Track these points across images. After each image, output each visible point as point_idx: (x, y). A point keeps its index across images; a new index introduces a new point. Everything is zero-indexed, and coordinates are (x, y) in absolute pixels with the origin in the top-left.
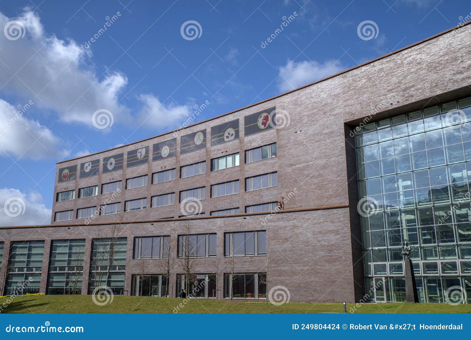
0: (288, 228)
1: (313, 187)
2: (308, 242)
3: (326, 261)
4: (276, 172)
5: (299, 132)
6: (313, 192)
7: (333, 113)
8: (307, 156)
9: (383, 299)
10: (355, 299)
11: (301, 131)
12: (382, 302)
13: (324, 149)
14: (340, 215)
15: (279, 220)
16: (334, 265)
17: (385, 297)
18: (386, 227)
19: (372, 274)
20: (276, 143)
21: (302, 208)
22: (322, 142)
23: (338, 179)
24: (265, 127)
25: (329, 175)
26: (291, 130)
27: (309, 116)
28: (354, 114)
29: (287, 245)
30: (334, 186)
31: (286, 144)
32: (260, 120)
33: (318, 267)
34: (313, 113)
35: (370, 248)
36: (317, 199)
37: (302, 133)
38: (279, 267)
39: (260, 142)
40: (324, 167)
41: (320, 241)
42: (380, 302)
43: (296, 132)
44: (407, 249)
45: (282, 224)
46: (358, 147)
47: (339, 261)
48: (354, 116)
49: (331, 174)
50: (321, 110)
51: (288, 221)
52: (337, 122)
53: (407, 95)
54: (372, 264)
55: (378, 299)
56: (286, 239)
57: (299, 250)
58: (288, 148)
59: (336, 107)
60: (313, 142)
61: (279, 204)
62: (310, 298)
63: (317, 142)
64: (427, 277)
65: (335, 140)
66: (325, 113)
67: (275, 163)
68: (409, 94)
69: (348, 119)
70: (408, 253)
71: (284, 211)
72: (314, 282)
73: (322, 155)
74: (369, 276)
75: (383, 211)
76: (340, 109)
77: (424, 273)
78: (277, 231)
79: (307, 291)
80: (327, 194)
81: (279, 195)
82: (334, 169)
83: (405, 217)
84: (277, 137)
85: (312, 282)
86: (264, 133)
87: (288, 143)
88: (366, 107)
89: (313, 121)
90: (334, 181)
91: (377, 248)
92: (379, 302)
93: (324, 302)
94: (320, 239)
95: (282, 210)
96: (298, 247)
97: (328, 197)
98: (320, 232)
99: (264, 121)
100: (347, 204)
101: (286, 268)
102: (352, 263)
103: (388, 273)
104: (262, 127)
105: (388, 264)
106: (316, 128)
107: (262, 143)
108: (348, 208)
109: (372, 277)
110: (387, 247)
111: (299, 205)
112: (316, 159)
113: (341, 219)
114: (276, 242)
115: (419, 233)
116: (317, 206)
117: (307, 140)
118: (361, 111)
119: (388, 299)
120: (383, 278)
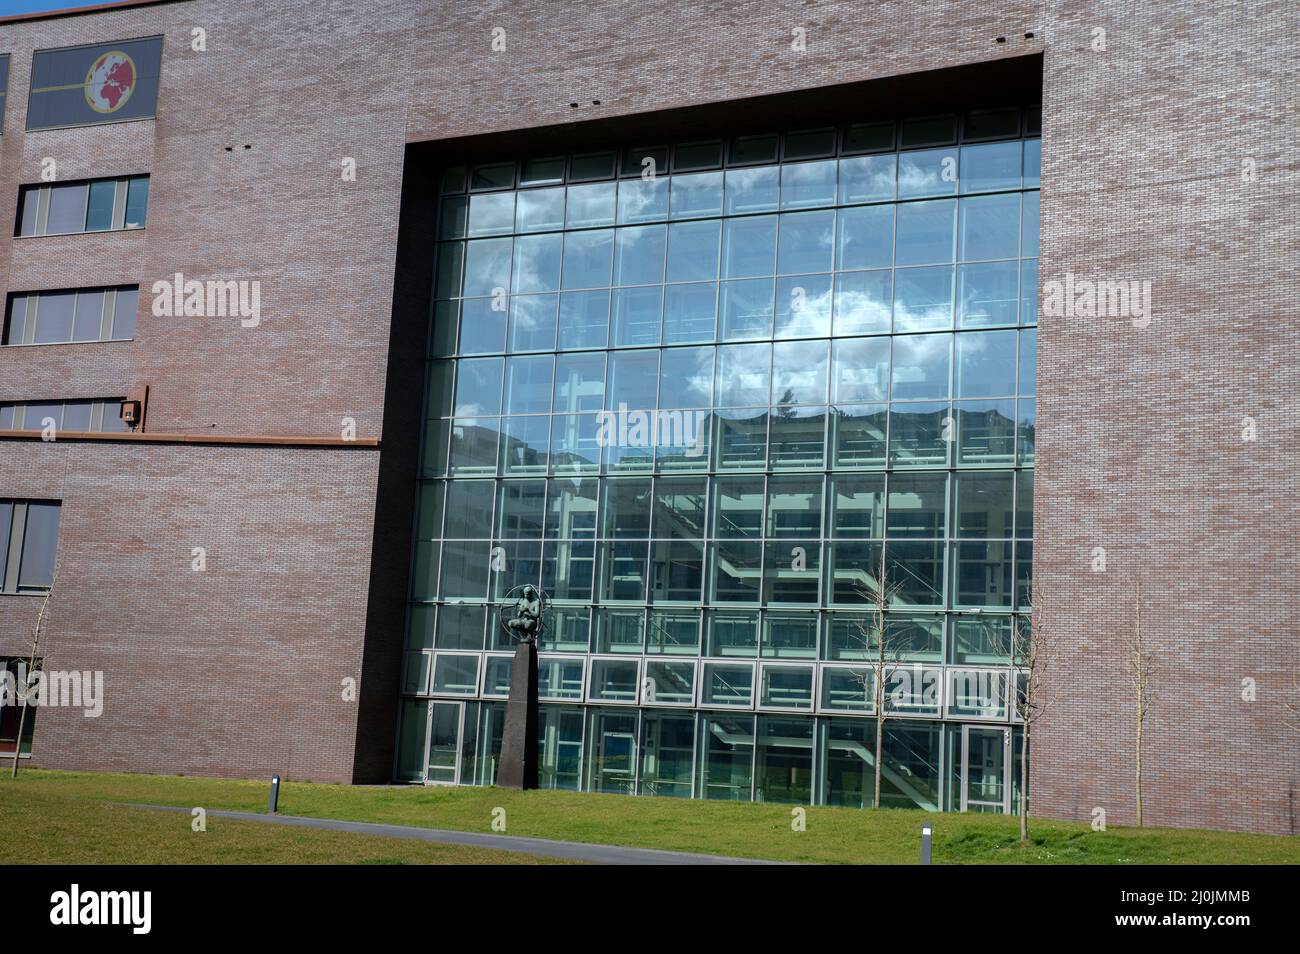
0: (149, 501)
1: (265, 360)
2: (218, 558)
3: (272, 632)
4: (135, 287)
5: (239, 149)
6: (263, 378)
7: (373, 101)
8: (258, 245)
9: (449, 775)
10: (355, 770)
11: (248, 147)
12: (445, 784)
13: (324, 228)
14: (345, 472)
15: (119, 467)
16: (298, 649)
17: (457, 768)
18: (496, 529)
19: (428, 688)
20: (147, 175)
21: (214, 435)
22: (321, 202)
23: (359, 343)
24: (112, 105)
25: (328, 325)
26: (212, 136)
27: (285, 97)
28: (447, 116)
29: (139, 565)
30: (338, 367)
31: (187, 186)
32: (96, 81)
33: (243, 653)
34: (300, 89)
35: (436, 600)
36: (274, 405)
37: (254, 156)
38: (95, 640)
39: (86, 164)
40: (312, 295)
41: (259, 560)
42: (439, 785)
43: (229, 149)
44: (527, 610)
45: (125, 482)
46: (446, 239)
47: (319, 637)
48: (445, 127)
49: (336, 322)
50: (331, 82)
51: (153, 474)
52: (383, 137)
53: (627, 84)
54: (432, 655)
55: (433, 774)
56: (135, 539)
57: (180, 585)
58: (192, 202)
59: (385, 82)
60: (288, 195)
61: (129, 408)
62: (197, 761)
63: (303, 196)
64: (599, 707)
65: (366, 202)
66: (344, 95)
67: (134, 252)
68: (635, 82)
69: (420, 133)
70: (527, 623)
71: (148, 435)
72: (217, 702)
73: (314, 248)
74: (419, 693)
75: (495, 475)
76: (400, 90)
77: (591, 696)
78: (107, 510)
79: (186, 735)
80: (310, 393)
81: (136, 377)
82: (350, 306)
83: (570, 505)
84: (157, 152)
85: (213, 702)
86: (107, 130)
87: (192, 184)
88: (489, 100)
89: (298, 117)
90: (342, 349)
91: (454, 601)
92: (435, 783)
93: (245, 776)
94: (263, 551)
95: (137, 434)
96: (178, 574)
97: (312, 406)
98: (267, 528)
99: (113, 84)
100: (376, 436)
101: (122, 648)
102: (363, 645)
103: (478, 690)
104: (102, 105)
105: (482, 656)
106: (303, 146)
107: (94, 166)
108: (377, 454)
109: (426, 700)
110: (491, 598)
111: (206, 420)
112: (290, 258)
113: (348, 490)
114: (95, 549)
115: (599, 561)
116: (269, 433)
117: (268, 184)
118: (470, 111)
119: (466, 776)
120: (463, 706)
